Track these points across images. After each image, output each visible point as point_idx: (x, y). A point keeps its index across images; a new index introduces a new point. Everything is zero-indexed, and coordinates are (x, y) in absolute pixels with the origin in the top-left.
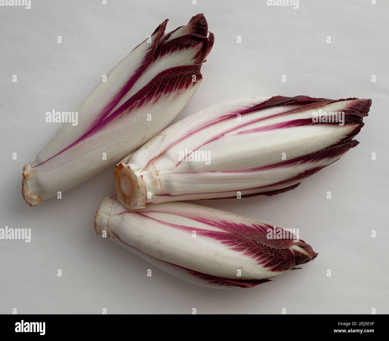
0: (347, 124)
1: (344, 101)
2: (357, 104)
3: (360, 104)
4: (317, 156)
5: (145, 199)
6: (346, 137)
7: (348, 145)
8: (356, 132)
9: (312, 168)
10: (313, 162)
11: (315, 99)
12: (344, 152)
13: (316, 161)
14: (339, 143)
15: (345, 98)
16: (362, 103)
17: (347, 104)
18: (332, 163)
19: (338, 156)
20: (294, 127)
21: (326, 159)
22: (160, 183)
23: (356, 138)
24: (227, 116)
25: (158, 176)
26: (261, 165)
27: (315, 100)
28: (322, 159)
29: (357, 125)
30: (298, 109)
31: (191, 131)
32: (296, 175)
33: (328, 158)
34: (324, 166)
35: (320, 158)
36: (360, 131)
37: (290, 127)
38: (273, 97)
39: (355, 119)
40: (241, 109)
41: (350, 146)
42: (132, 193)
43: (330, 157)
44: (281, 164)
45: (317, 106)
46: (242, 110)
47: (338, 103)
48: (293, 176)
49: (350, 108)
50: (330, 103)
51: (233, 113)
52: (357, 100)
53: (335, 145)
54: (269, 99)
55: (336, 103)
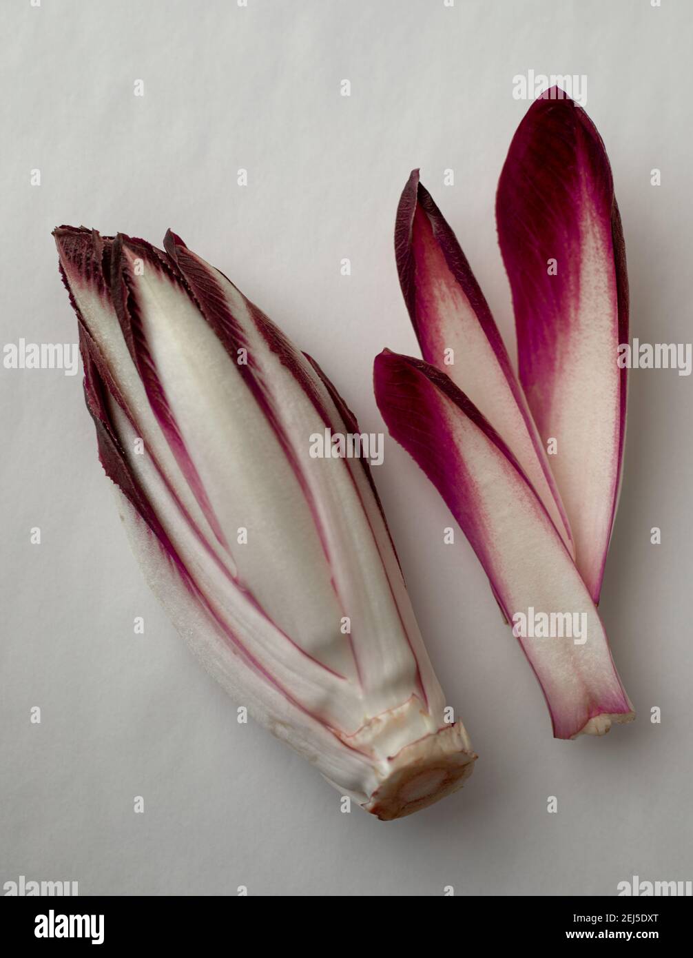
0: (130, 278)
1: (76, 297)
2: (74, 262)
3: (71, 254)
4: (228, 332)
5: (442, 733)
6: (162, 271)
7: (183, 261)
8: (143, 248)
9: (262, 337)
10: (247, 339)
11: (85, 367)
12: (201, 265)
13: (242, 330)
14: (184, 286)
15: (67, 293)
16: (69, 251)
17: (81, 287)
18: (235, 287)
19: (214, 279)
20: (171, 410)
21: (229, 305)
22: (395, 708)
23: (159, 244)
24: (184, 578)
25: (381, 717)
26: (288, 470)
27: (89, 367)
28: (231, 316)
29: (127, 251)
30: (123, 407)
31: (245, 662)
32: (290, 373)
33: (225, 303)
34: (250, 305)
35: (232, 323)
36: (140, 237)
37: (173, 419)
38: (108, 474)
39: (113, 260)
40: (158, 548)
41: (181, 254)
42: (436, 769)
43: (222, 297)
44: (271, 418)
45: (104, 362)
46: (160, 546)
47: (83, 312)
48: (294, 378)
49: (88, 278)
50: (88, 330)
51: (174, 566)
52: (62, 263)
53: (190, 294)
54: (115, 482)
55: (86, 316)
